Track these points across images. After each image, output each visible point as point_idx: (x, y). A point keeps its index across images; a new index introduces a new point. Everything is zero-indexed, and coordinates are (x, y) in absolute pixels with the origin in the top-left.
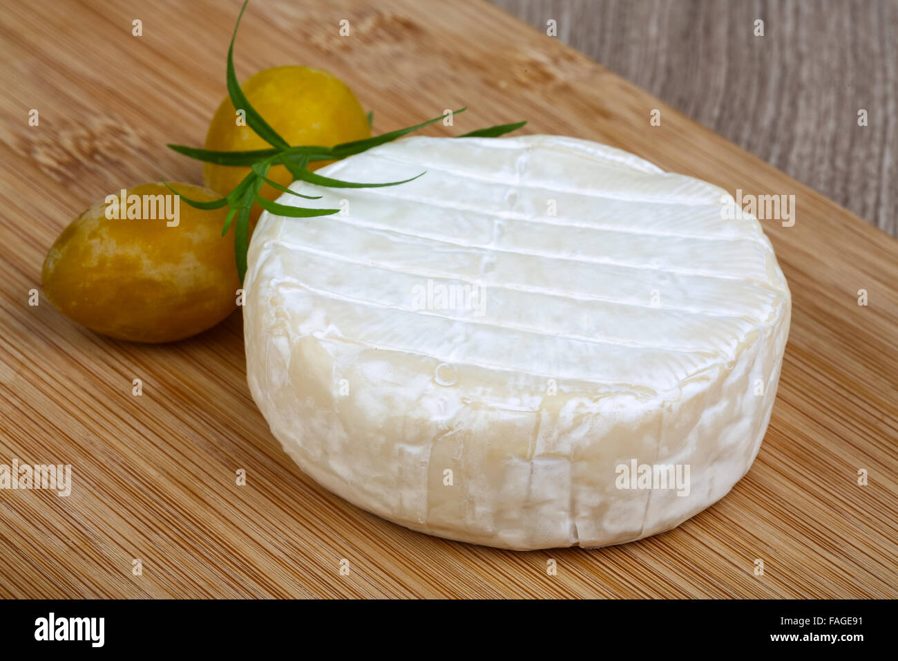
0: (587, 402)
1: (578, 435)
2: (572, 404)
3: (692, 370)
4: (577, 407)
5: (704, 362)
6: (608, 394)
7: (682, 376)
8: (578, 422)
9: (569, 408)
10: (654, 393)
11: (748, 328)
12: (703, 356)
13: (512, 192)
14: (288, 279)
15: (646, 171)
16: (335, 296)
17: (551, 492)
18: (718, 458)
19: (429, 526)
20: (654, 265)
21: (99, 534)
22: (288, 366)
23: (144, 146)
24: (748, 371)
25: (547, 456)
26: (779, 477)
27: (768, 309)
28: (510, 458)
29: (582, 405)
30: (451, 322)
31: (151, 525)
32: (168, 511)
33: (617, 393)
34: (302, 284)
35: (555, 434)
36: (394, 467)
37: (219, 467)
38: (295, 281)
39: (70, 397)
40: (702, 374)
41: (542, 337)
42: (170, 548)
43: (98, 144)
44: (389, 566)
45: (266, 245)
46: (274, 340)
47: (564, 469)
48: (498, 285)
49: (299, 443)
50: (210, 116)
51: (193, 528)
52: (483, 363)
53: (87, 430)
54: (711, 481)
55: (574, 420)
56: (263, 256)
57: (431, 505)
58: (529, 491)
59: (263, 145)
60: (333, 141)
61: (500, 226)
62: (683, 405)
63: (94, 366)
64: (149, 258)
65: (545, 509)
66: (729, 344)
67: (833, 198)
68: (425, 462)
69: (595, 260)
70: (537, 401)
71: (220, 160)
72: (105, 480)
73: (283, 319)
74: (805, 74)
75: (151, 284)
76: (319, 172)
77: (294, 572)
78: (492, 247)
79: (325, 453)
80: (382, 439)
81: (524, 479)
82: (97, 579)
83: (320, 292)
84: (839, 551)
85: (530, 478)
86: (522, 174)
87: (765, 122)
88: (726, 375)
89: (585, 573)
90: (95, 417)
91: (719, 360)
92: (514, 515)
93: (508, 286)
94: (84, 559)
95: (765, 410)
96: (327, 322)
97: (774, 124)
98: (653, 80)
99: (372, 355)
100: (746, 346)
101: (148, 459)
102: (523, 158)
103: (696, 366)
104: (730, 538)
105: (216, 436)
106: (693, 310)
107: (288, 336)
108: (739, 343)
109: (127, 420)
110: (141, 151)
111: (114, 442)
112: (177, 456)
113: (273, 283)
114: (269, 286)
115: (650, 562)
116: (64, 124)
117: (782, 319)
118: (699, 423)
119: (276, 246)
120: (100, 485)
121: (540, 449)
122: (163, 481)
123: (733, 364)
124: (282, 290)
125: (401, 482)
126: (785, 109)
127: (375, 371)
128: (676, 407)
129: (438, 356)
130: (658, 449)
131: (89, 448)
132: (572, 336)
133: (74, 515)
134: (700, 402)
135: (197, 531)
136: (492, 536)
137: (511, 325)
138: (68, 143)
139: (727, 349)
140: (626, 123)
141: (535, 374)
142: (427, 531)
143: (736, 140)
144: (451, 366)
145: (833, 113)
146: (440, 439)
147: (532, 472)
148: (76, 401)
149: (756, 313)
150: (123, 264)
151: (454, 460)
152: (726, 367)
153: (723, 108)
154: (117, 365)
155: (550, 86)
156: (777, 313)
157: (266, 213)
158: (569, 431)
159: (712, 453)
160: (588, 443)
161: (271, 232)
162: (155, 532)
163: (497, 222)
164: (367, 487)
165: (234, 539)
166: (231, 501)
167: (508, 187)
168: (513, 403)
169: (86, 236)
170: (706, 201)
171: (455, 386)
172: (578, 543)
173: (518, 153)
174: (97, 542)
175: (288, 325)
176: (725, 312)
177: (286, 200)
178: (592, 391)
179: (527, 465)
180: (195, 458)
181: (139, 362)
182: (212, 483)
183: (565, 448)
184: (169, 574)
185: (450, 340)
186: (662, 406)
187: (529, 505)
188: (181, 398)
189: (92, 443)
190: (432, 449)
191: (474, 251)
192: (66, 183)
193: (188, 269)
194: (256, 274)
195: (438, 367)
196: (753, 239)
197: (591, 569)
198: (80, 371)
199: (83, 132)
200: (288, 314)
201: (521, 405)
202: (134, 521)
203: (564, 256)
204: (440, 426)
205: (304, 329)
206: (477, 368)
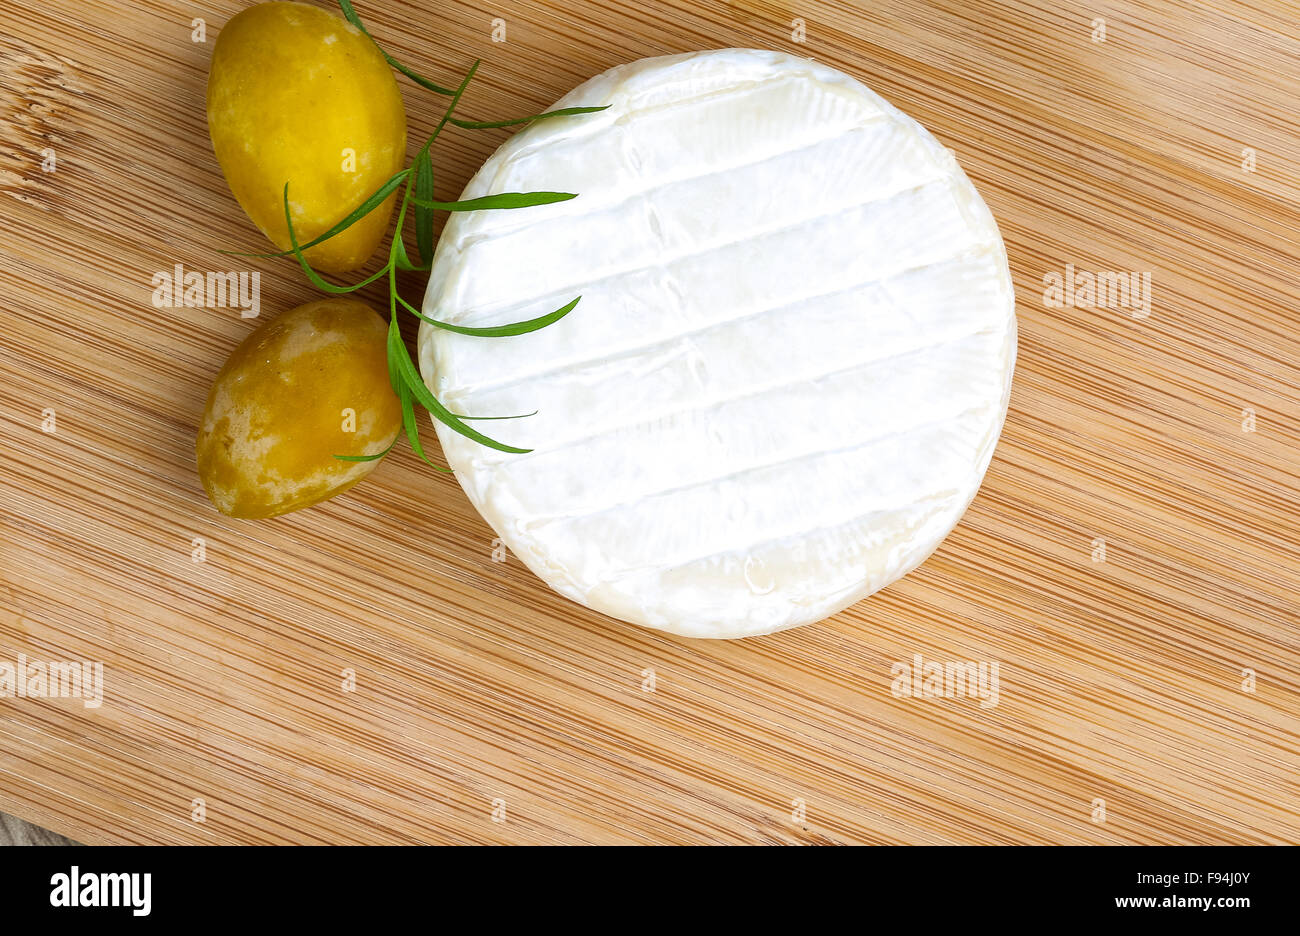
0: (904, 545)
1: (907, 567)
4: (899, 553)
8: (903, 561)
13: (646, 207)
14: (533, 516)
16: (589, 510)
29: (901, 550)
32: (506, 703)
34: (551, 515)
38: (542, 514)
45: (475, 463)
55: (900, 561)
56: (480, 478)
73: (558, 570)
83: (573, 515)
84: (1130, 399)
86: (639, 170)
94: (476, 816)
96: (606, 556)
101: (436, 633)
107: (574, 585)
111: (390, 626)
113: (521, 526)
114: (518, 531)
122: (469, 659)
124: (536, 534)
131: (375, 650)
133: (425, 759)
137: (774, 457)
138: (10, 132)
141: (834, 523)
162: (513, 739)
167: (638, 200)
168: (838, 582)
171: (776, 589)
174: (471, 785)
175: (568, 576)
182: (518, 636)
184: (563, 792)
189: (373, 642)
192: (54, 209)
195: (745, 568)
199: (10, 100)
200: (562, 565)
205: (589, 577)
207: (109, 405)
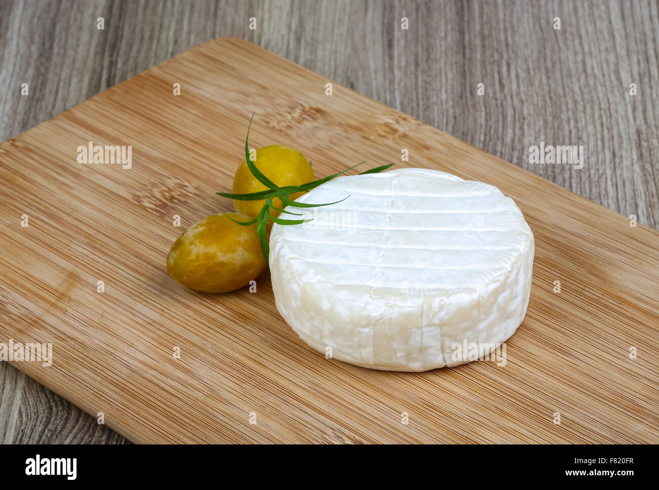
0: (444, 298)
1: (442, 314)
2: (437, 300)
3: (491, 278)
4: (440, 301)
5: (496, 273)
6: (454, 294)
7: (487, 281)
8: (441, 308)
9: (436, 302)
10: (475, 291)
11: (515, 254)
12: (495, 270)
13: (392, 199)
14: (293, 256)
15: (456, 181)
16: (317, 261)
17: (432, 343)
18: (508, 317)
19: (375, 365)
20: (466, 228)
21: (218, 387)
22: (299, 297)
23: (197, 192)
24: (517, 274)
25: (427, 326)
26: (537, 323)
27: (524, 244)
28: (411, 329)
29: (442, 300)
30: (374, 268)
31: (242, 380)
33: (457, 293)
34: (300, 257)
35: (431, 316)
36: (356, 339)
37: (269, 349)
38: (296, 256)
39: (190, 324)
40: (497, 279)
41: (418, 270)
42: (253, 390)
43: (173, 193)
44: (358, 386)
45: (279, 240)
46: (291, 286)
47: (437, 331)
48: (393, 247)
49: (308, 333)
50: (233, 175)
51: (262, 379)
52: (392, 285)
53: (202, 339)
54: (506, 328)
55: (439, 307)
56: (278, 245)
57: (375, 355)
58: (422, 343)
59: (265, 188)
60: (299, 183)
61: (389, 217)
62: (489, 294)
63: (197, 307)
64: (220, 252)
65: (430, 351)
66: (507, 263)
67: (548, 178)
68: (371, 335)
69: (437, 229)
70: (421, 301)
71: (244, 198)
72: (215, 362)
73: (294, 275)
74: (525, 111)
75: (223, 264)
76: (296, 201)
77: (314, 394)
78: (387, 228)
79: (322, 336)
80: (349, 327)
81: (419, 338)
82: (222, 408)
83: (310, 260)
84: (571, 355)
85: (422, 337)
86: (395, 189)
87: (508, 140)
88: (508, 277)
89: (451, 379)
90: (204, 332)
91: (503, 271)
92: (416, 355)
93: (398, 246)
94: (214, 400)
95: (528, 292)
96: (316, 274)
97: (513, 141)
98: (447, 124)
99: (339, 288)
100: (516, 263)
101: (233, 349)
102: (395, 182)
103: (492, 275)
104: (517, 354)
105: (264, 335)
106: (488, 248)
107: (298, 283)
108: (512, 262)
109: (219, 331)
110: (196, 195)
111: (216, 343)
112: (248, 346)
113: (286, 259)
114: (284, 260)
115: (481, 370)
116: (154, 185)
117: (531, 248)
118: (498, 302)
119: (284, 240)
120: (213, 364)
121: (425, 323)
122: (243, 359)
123: (510, 272)
124: (291, 261)
125: (360, 346)
126: (518, 132)
127: (342, 295)
128: (486, 295)
129: (371, 285)
130: (479, 316)
132: (432, 268)
133: (203, 380)
134: (496, 293)
135: (265, 381)
136: (405, 366)
137: (403, 266)
138: (158, 195)
139: (506, 265)
140: (438, 151)
141: (417, 288)
142: (374, 368)
143: (494, 152)
144: (378, 289)
145: (542, 132)
146: (377, 324)
147: (422, 334)
148: (193, 325)
149: (518, 246)
150: (208, 256)
151: (384, 333)
152: (507, 274)
153: (485, 135)
154: (209, 305)
155: (397, 135)
156: (528, 246)
157: (275, 224)
158: (437, 313)
159: (505, 316)
160: (447, 317)
161: (280, 233)
163: (387, 215)
164: (344, 350)
165: (283, 382)
166: (278, 365)
167: (389, 197)
168: (409, 303)
169: (188, 245)
170: (487, 193)
171: (381, 298)
172: (446, 365)
173: (392, 179)
175: (297, 278)
176: (503, 248)
177: (284, 216)
178: (446, 293)
179: (420, 331)
180: (256, 346)
181: (218, 303)
182: (266, 357)
183: (436, 321)
185: (375, 276)
186: (480, 296)
187: (422, 350)
188: (243, 318)
189: (205, 345)
190: (374, 329)
191: (379, 231)
192: (162, 216)
193: (240, 255)
194: (276, 255)
195: (372, 290)
196: (511, 210)
197: (454, 376)
198: (191, 310)
199: (164, 188)
200: (297, 274)
201: (413, 303)
202: (234, 379)
203: (422, 228)
204: (377, 318)
205: (305, 279)
206: (390, 288)
207: (146, 264)
